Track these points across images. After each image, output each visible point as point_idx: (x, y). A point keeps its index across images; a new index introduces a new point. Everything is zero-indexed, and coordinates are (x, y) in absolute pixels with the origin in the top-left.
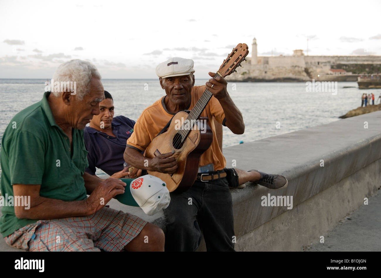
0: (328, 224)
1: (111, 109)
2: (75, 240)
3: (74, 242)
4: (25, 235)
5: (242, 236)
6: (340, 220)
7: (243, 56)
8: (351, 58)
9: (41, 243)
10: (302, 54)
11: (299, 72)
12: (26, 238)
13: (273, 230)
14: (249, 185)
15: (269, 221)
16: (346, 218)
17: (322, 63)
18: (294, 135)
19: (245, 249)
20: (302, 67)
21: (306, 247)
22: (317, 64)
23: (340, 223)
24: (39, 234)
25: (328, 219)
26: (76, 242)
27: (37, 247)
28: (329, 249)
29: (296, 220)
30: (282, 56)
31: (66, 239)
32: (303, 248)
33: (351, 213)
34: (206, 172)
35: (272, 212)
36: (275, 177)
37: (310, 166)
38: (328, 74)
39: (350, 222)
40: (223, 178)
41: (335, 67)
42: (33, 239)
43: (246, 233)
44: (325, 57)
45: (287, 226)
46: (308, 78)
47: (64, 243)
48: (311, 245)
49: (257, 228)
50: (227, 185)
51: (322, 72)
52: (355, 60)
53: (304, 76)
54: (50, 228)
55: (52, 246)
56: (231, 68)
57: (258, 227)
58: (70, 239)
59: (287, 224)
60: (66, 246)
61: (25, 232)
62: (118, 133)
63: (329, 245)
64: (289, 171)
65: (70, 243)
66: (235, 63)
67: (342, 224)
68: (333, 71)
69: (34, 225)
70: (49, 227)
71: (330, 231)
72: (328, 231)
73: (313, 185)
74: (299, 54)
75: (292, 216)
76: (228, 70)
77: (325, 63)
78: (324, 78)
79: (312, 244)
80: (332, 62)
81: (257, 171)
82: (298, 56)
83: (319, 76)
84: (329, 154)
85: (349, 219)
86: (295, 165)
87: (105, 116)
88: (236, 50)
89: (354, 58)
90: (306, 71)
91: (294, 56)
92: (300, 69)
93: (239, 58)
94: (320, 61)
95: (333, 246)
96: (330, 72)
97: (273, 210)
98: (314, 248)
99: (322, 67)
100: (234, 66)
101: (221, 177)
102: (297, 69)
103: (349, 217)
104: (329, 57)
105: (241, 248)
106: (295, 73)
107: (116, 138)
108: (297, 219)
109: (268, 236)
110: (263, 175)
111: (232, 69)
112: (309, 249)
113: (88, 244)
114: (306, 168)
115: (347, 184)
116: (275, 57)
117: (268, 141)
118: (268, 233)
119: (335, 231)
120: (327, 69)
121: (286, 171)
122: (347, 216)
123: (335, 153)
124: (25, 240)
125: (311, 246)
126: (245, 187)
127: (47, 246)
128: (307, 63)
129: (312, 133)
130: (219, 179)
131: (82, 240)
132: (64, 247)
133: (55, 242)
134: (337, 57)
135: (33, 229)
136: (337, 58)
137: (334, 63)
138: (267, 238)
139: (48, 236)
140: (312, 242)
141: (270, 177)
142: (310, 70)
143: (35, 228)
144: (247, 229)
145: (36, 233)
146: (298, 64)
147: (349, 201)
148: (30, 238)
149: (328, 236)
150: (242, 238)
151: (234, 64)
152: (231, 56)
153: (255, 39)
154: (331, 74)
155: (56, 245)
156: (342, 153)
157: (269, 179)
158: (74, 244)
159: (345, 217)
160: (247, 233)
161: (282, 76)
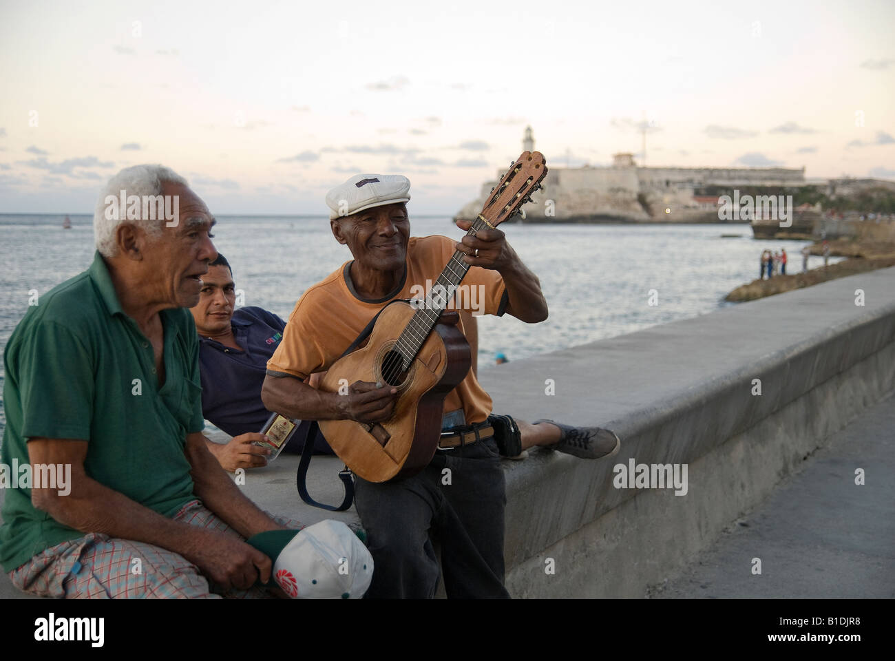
0: (701, 536)
1: (229, 288)
2: (168, 576)
3: (168, 581)
4: (57, 565)
5: (520, 564)
6: (725, 526)
7: (535, 179)
8: (737, 174)
9: (93, 581)
10: (633, 164)
11: (626, 203)
12: (59, 572)
13: (585, 550)
14: (535, 453)
15: (577, 531)
16: (736, 523)
17: (675, 183)
18: (624, 341)
19: (525, 592)
20: (631, 192)
21: (654, 587)
22: (664, 184)
23: (726, 534)
24: (89, 561)
25: (699, 526)
26: (171, 581)
27: (83, 590)
28: (703, 590)
29: (632, 529)
30: (587, 168)
31: (150, 575)
32: (648, 590)
33: (747, 512)
34: (448, 428)
35: (583, 512)
36: (592, 433)
37: (664, 410)
38: (687, 207)
39: (745, 530)
40: (485, 440)
41: (703, 192)
42: (75, 573)
43: (527, 558)
44: (681, 170)
45: (613, 541)
46: (644, 216)
47: (145, 583)
48: (665, 582)
49: (551, 546)
50: (496, 454)
51: (675, 202)
52: (747, 178)
53: (637, 211)
54: (115, 550)
55: (119, 588)
56: (510, 205)
57: (553, 545)
58: (158, 575)
59: (613, 538)
60: (150, 589)
61: (57, 557)
62: (248, 341)
63: (703, 582)
64: (619, 422)
65: (158, 584)
66: (519, 195)
67: (728, 537)
68: (699, 201)
69: (78, 543)
70: (114, 548)
71: (704, 552)
72: (700, 551)
73: (668, 452)
74: (626, 162)
75: (626, 519)
76: (504, 211)
77: (683, 182)
78: (679, 216)
79: (666, 580)
80: (696, 182)
81: (551, 422)
82: (624, 168)
83: (668, 211)
84: (702, 384)
85: (743, 525)
86: (632, 409)
87: (215, 302)
88: (519, 166)
89: (743, 174)
90: (642, 199)
91: (615, 168)
92: (627, 196)
93: (526, 183)
94: (670, 179)
95: (711, 583)
96: (692, 203)
97: (585, 507)
98: (672, 589)
99: (674, 192)
100: (516, 203)
101: (481, 437)
102: (620, 195)
103: (743, 521)
104: (690, 170)
105: (518, 589)
106: (616, 203)
107: (244, 352)
108: (636, 527)
109: (574, 562)
110: (566, 431)
111: (514, 209)
112: (660, 592)
113: (197, 586)
114: (654, 415)
115: (739, 450)
116: (574, 170)
117: (567, 355)
118: (574, 558)
119: (714, 551)
120: (686, 196)
121: (613, 422)
122: (739, 518)
123: (714, 382)
124: (57, 576)
125: (664, 585)
126: (528, 456)
127: (106, 590)
128: (642, 183)
129: (663, 337)
130: (478, 442)
131: (184, 576)
132: (146, 591)
133: (125, 581)
134: (707, 170)
135: (75, 552)
136: (707, 173)
137: (700, 183)
138: (572, 568)
139: (110, 567)
140: (666, 576)
141: (582, 434)
142: (649, 198)
143: (79, 549)
144: (531, 549)
145: (83, 561)
146: (622, 185)
147: (743, 486)
148: (69, 571)
149: (701, 563)
150: (519, 569)
151: (517, 198)
152: (509, 180)
153: (529, 130)
154: (695, 207)
155: (126, 588)
156: (728, 382)
157: (579, 440)
158: (167, 584)
159: (736, 520)
160: (529, 558)
161: (588, 211)
